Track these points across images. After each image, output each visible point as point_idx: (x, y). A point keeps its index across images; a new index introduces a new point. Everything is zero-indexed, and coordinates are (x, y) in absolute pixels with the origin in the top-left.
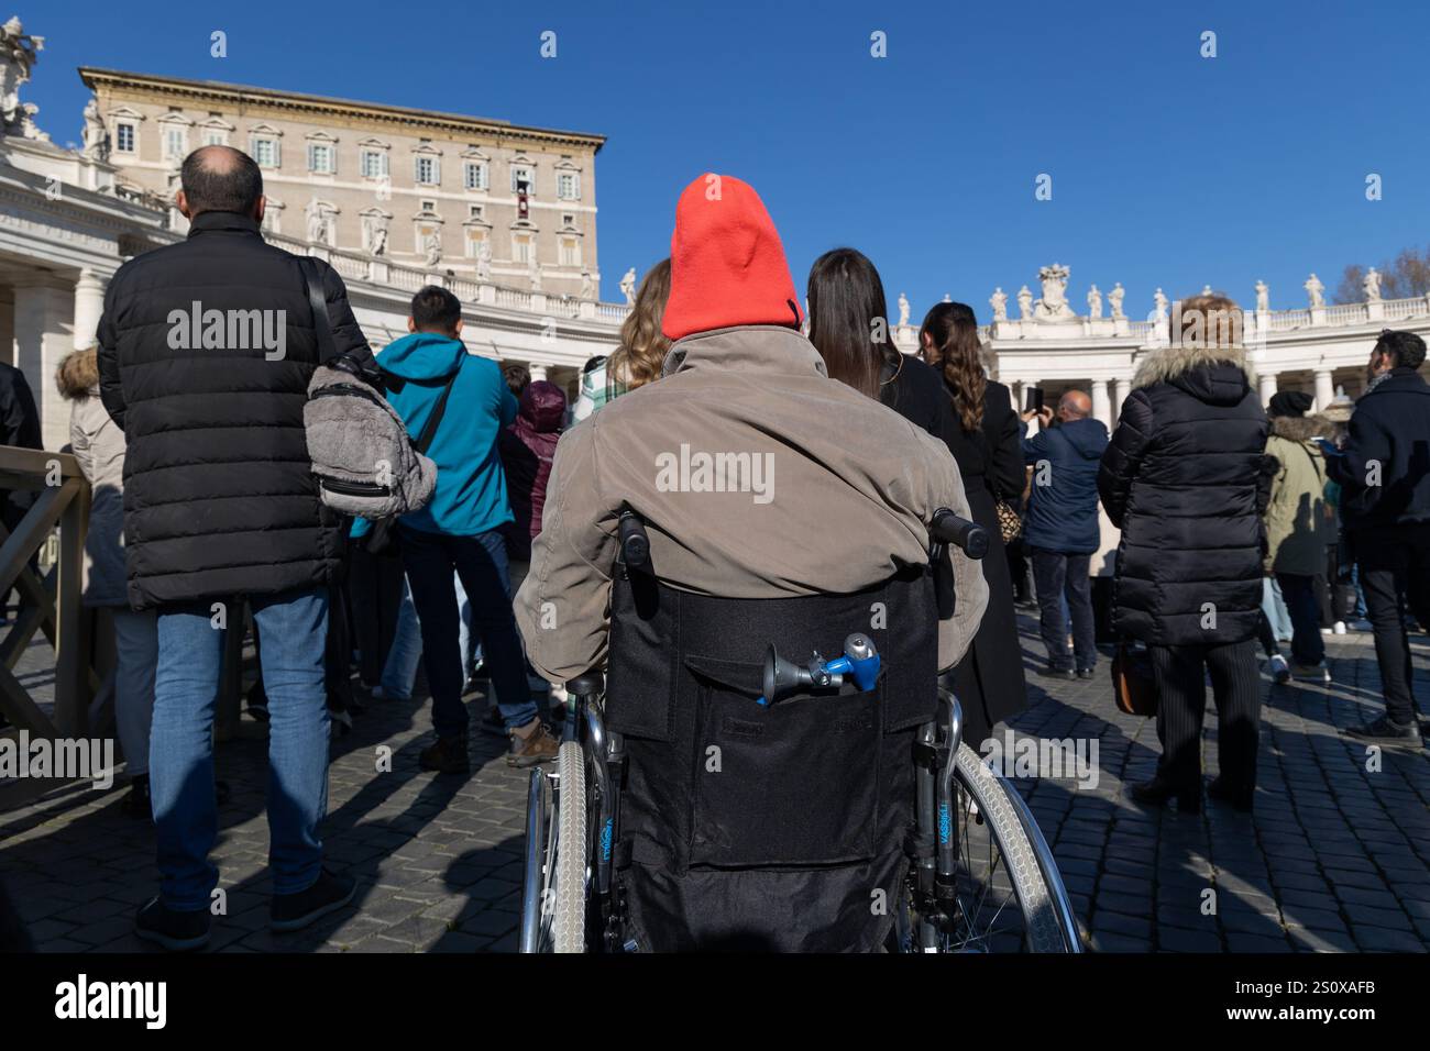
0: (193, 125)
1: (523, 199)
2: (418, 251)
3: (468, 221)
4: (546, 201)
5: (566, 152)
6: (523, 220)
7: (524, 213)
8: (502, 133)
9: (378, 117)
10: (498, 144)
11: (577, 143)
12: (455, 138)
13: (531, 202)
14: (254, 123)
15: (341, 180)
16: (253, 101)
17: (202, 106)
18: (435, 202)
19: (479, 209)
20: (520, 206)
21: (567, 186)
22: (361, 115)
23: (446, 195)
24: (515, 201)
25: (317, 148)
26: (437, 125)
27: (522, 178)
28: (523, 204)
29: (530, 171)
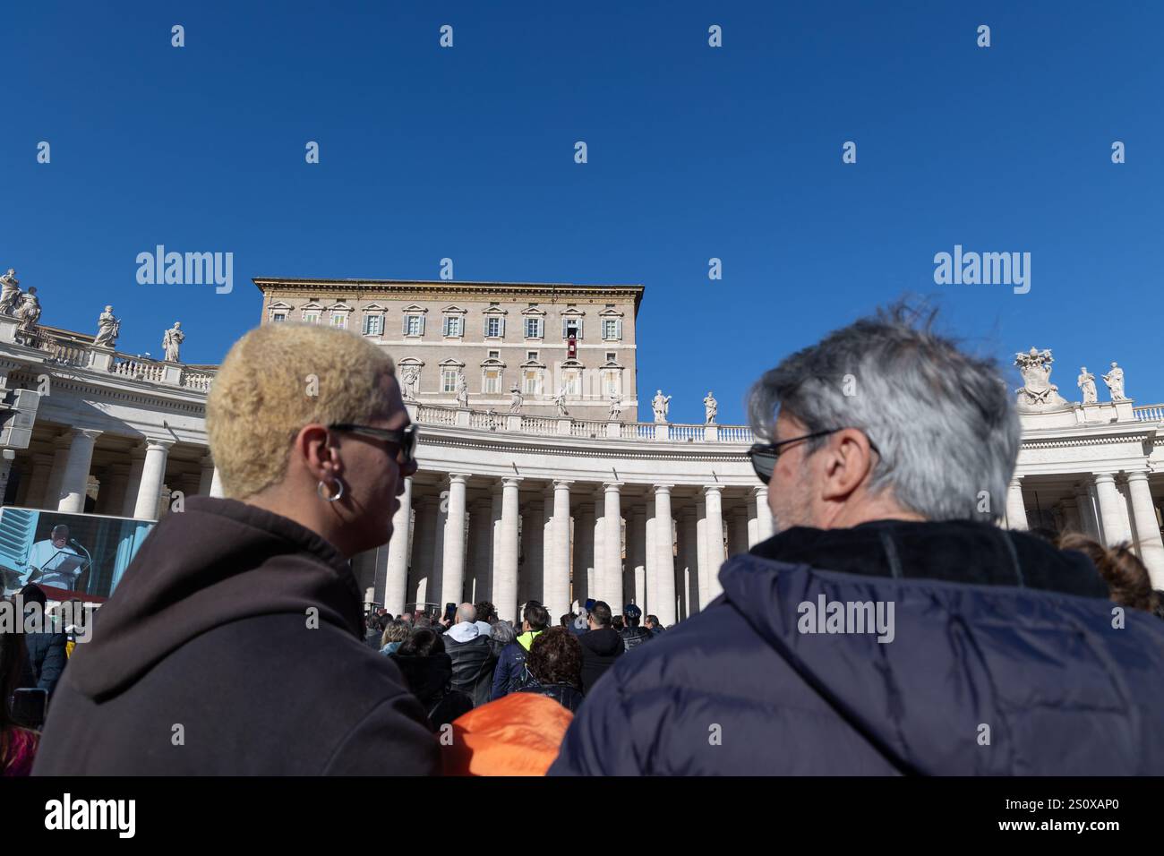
0: (325, 309)
1: (572, 343)
2: (483, 391)
3: (525, 364)
4: (591, 343)
5: (610, 301)
6: (571, 360)
7: (572, 354)
8: (556, 292)
9: (458, 290)
10: (553, 301)
11: (619, 293)
12: (518, 300)
13: (579, 345)
14: (366, 303)
15: (428, 340)
16: (367, 288)
17: (333, 296)
18: (499, 350)
19: (536, 354)
20: (569, 349)
21: (610, 329)
22: (445, 289)
23: (508, 345)
24: (565, 345)
25: (410, 318)
26: (504, 291)
27: (571, 326)
28: (572, 347)
29: (579, 319)
